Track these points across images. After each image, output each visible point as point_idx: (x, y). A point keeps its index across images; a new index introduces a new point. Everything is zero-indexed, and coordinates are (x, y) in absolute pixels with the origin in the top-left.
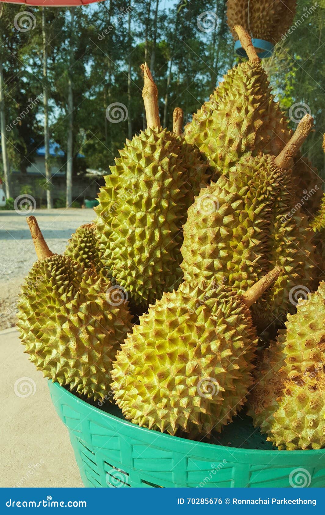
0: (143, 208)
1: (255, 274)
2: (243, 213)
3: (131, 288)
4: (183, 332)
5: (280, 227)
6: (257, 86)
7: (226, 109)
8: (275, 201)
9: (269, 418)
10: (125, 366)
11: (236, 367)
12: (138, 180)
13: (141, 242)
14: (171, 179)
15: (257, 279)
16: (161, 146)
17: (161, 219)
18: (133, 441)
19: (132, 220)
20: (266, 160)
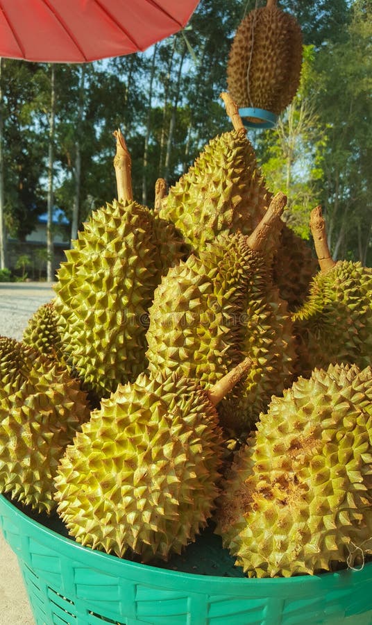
0: (104, 288)
1: (224, 366)
2: (210, 297)
3: (92, 378)
4: (134, 433)
5: (253, 314)
6: (239, 159)
7: (203, 182)
8: (247, 286)
9: (237, 538)
10: (69, 473)
11: (193, 475)
12: (99, 256)
13: (101, 326)
14: (135, 257)
15: (226, 371)
16: (127, 221)
17: (125, 300)
18: (76, 564)
19: (91, 300)
20: (237, 241)
